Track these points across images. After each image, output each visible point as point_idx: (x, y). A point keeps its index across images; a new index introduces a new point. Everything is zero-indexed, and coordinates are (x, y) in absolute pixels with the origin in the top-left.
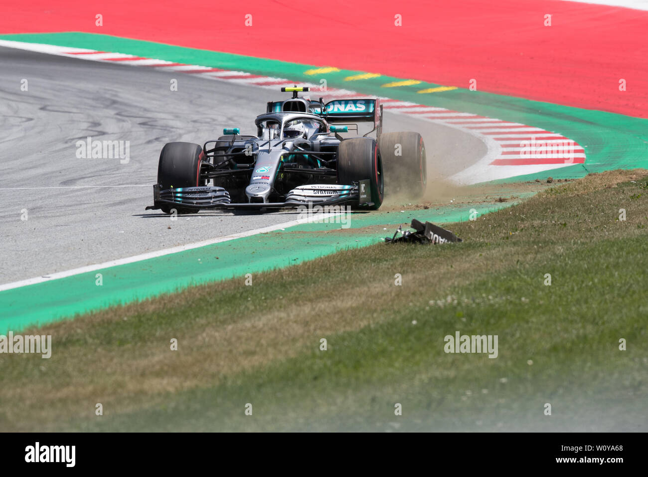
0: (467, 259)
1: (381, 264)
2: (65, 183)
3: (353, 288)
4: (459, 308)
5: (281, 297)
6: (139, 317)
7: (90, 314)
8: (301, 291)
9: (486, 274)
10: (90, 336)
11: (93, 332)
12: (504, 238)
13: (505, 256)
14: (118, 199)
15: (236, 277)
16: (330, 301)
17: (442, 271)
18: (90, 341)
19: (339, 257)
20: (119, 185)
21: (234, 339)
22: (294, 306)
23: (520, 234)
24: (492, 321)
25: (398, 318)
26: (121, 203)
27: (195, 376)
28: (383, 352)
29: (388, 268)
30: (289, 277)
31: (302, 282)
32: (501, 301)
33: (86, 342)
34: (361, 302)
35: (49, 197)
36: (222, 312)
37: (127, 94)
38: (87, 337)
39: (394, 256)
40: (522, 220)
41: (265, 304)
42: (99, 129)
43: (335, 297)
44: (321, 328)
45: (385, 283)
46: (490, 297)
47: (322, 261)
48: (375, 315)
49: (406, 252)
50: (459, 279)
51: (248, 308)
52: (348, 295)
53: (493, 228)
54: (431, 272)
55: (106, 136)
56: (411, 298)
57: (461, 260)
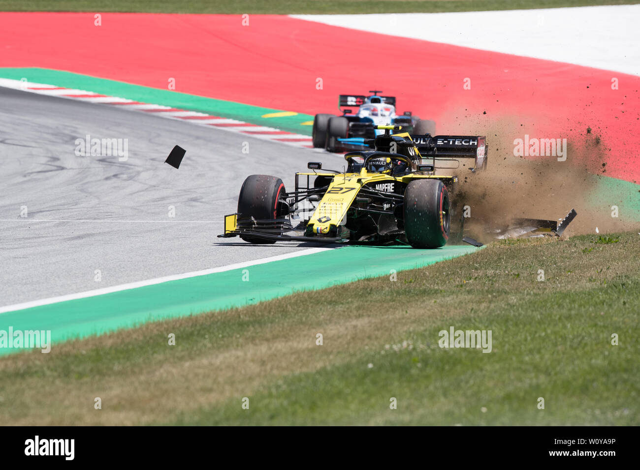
0: (422, 305)
1: (337, 307)
3: (309, 329)
4: (414, 353)
5: (238, 336)
6: (97, 351)
8: (258, 331)
9: (440, 320)
10: (49, 368)
11: (51, 364)
12: (457, 286)
13: (459, 304)
14: (77, 234)
15: (193, 315)
16: (287, 341)
17: (398, 316)
18: (48, 373)
19: (296, 298)
20: (78, 220)
21: (191, 376)
22: (251, 345)
23: (474, 282)
24: (447, 367)
25: (354, 361)
26: (79, 237)
27: (152, 410)
28: (339, 394)
29: (344, 312)
30: (246, 316)
31: (260, 323)
33: (44, 375)
35: (8, 229)
37: (85, 130)
38: (45, 369)
39: (350, 300)
40: (476, 269)
41: (222, 342)
42: (58, 163)
43: (292, 338)
44: (278, 368)
45: (341, 326)
47: (278, 302)
48: (331, 357)
49: (361, 296)
50: (414, 325)
51: (205, 346)
52: (305, 336)
53: (448, 275)
54: (386, 317)
55: (65, 171)
56: (367, 341)
57: (416, 306)
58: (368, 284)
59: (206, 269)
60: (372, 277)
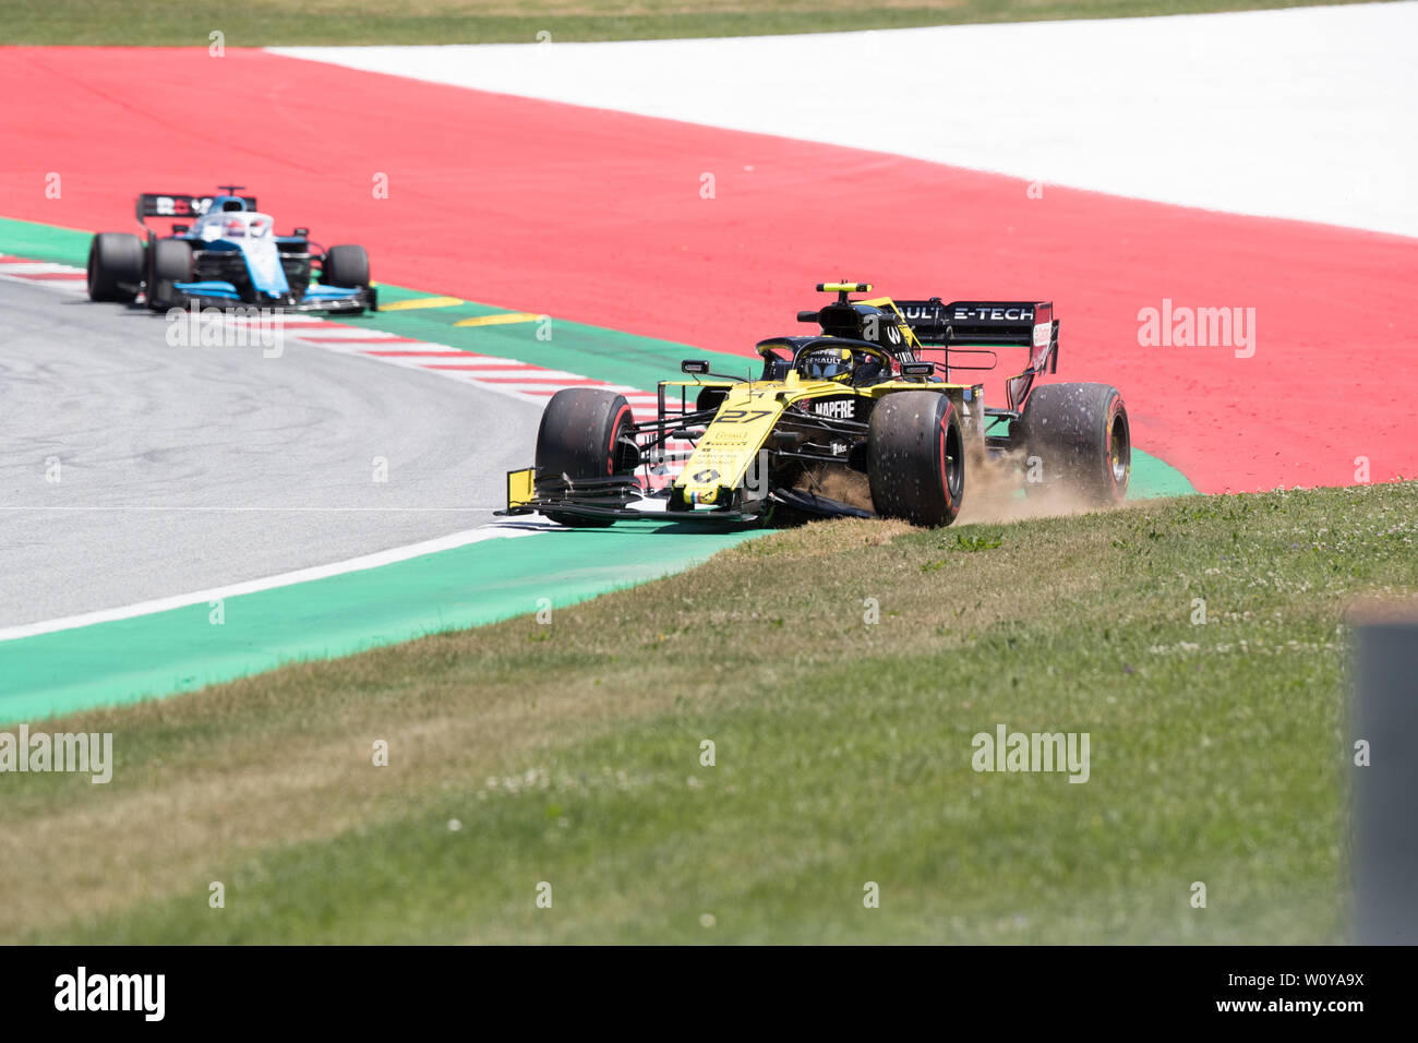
0: (569, 690)
1: (378, 694)
3: (317, 746)
4: (552, 797)
5: (159, 762)
8: (202, 750)
9: (609, 723)
12: (646, 648)
13: (650, 686)
15: (56, 715)
16: (267, 773)
17: (514, 715)
19: (286, 677)
21: (53, 852)
22: (187, 783)
23: (684, 637)
24: (625, 827)
25: (418, 814)
28: (386, 888)
29: (395, 706)
30: (175, 716)
31: (206, 732)
32: (643, 785)
34: (335, 778)
39: (407, 679)
40: (687, 608)
43: (278, 766)
44: (248, 831)
46: (621, 775)
47: (247, 685)
48: (367, 806)
49: (434, 670)
50: (552, 734)
52: (307, 760)
53: (624, 623)
54: (489, 716)
56: (446, 770)
57: (555, 691)
58: (448, 645)
59: (84, 613)
60: (457, 628)
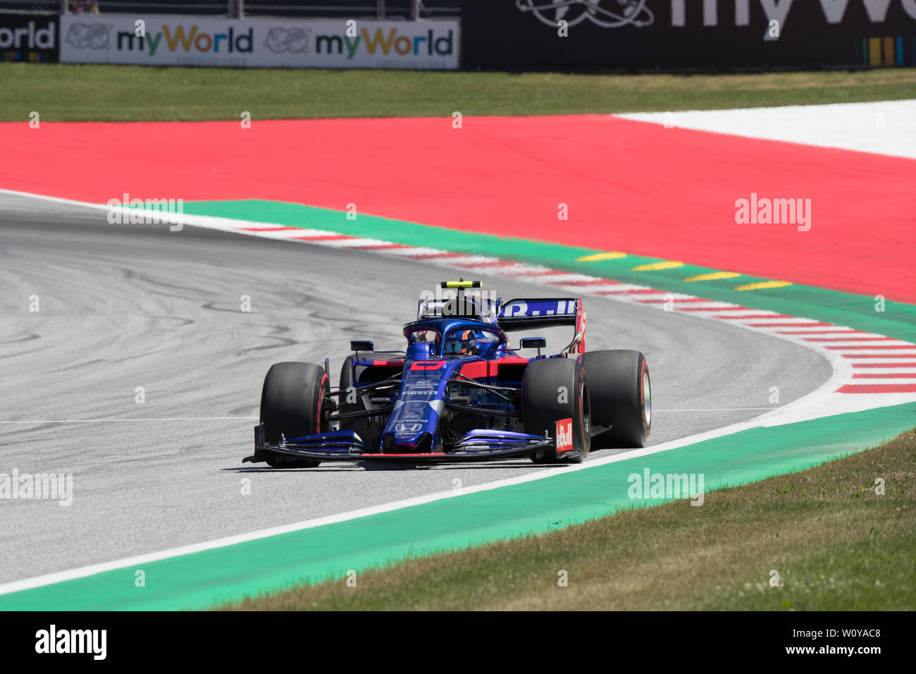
0: (800, 525)
1: (678, 530)
2: (236, 412)
3: (637, 564)
4: (786, 594)
5: (536, 576)
6: (334, 602)
7: (265, 596)
9: (825, 546)
12: (852, 496)
13: (853, 521)
15: (472, 546)
16: (604, 582)
17: (764, 542)
19: (619, 520)
22: (553, 589)
23: (877, 490)
25: (700, 607)
29: (688, 537)
30: (547, 547)
31: (567, 557)
32: (845, 586)
34: (648, 584)
35: (214, 431)
36: (452, 595)
37: (326, 287)
39: (697, 520)
40: (880, 471)
41: (513, 586)
42: (286, 335)
43: (611, 577)
45: (682, 558)
46: (832, 580)
47: (594, 525)
49: (713, 514)
50: (789, 554)
51: (488, 591)
52: (631, 574)
53: (838, 481)
54: (749, 543)
55: (296, 346)
56: (719, 578)
57: (792, 527)
58: (724, 497)
59: (493, 481)
60: (730, 486)
